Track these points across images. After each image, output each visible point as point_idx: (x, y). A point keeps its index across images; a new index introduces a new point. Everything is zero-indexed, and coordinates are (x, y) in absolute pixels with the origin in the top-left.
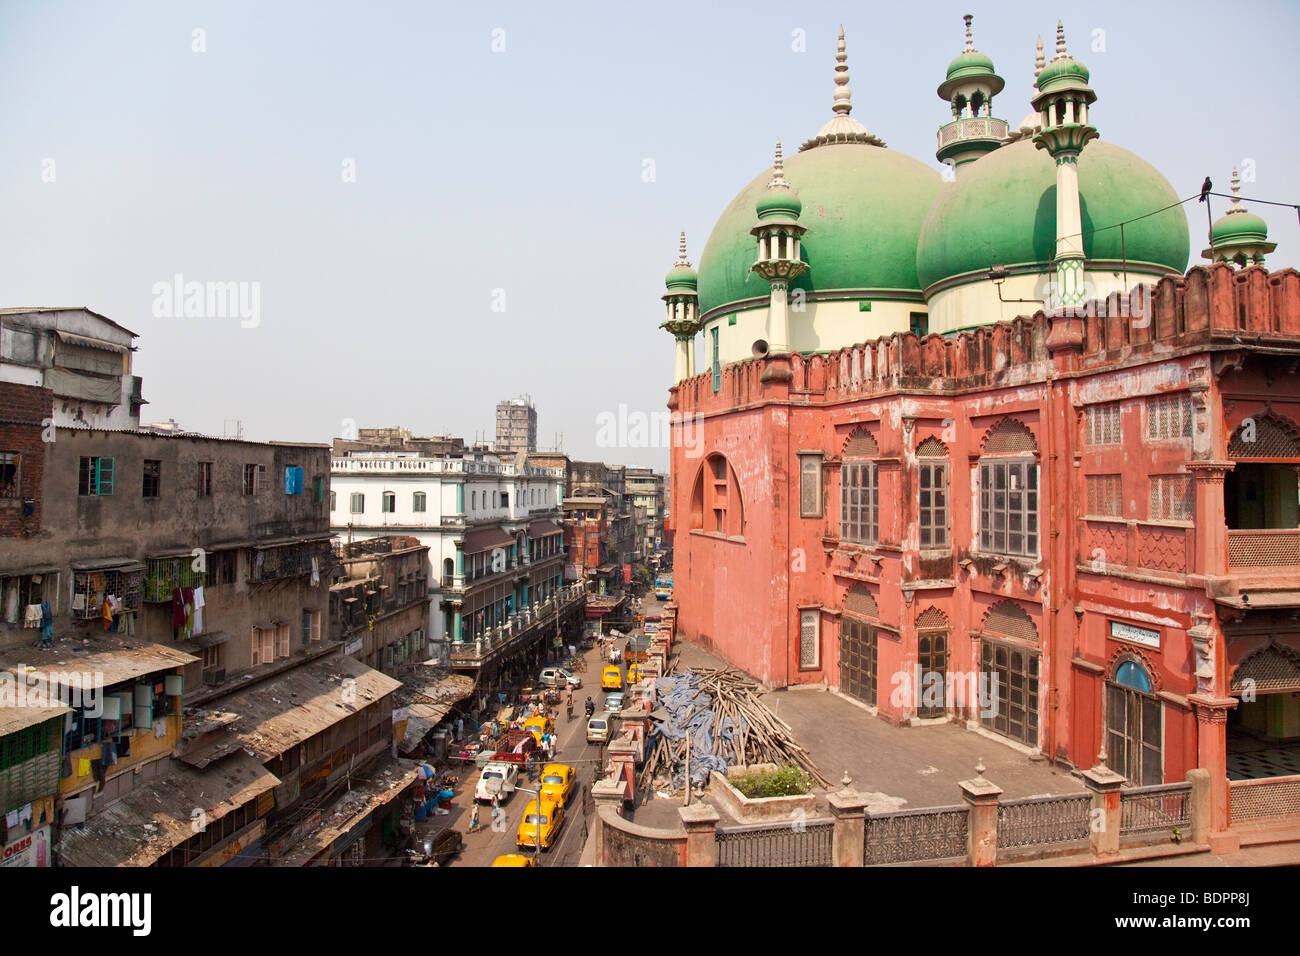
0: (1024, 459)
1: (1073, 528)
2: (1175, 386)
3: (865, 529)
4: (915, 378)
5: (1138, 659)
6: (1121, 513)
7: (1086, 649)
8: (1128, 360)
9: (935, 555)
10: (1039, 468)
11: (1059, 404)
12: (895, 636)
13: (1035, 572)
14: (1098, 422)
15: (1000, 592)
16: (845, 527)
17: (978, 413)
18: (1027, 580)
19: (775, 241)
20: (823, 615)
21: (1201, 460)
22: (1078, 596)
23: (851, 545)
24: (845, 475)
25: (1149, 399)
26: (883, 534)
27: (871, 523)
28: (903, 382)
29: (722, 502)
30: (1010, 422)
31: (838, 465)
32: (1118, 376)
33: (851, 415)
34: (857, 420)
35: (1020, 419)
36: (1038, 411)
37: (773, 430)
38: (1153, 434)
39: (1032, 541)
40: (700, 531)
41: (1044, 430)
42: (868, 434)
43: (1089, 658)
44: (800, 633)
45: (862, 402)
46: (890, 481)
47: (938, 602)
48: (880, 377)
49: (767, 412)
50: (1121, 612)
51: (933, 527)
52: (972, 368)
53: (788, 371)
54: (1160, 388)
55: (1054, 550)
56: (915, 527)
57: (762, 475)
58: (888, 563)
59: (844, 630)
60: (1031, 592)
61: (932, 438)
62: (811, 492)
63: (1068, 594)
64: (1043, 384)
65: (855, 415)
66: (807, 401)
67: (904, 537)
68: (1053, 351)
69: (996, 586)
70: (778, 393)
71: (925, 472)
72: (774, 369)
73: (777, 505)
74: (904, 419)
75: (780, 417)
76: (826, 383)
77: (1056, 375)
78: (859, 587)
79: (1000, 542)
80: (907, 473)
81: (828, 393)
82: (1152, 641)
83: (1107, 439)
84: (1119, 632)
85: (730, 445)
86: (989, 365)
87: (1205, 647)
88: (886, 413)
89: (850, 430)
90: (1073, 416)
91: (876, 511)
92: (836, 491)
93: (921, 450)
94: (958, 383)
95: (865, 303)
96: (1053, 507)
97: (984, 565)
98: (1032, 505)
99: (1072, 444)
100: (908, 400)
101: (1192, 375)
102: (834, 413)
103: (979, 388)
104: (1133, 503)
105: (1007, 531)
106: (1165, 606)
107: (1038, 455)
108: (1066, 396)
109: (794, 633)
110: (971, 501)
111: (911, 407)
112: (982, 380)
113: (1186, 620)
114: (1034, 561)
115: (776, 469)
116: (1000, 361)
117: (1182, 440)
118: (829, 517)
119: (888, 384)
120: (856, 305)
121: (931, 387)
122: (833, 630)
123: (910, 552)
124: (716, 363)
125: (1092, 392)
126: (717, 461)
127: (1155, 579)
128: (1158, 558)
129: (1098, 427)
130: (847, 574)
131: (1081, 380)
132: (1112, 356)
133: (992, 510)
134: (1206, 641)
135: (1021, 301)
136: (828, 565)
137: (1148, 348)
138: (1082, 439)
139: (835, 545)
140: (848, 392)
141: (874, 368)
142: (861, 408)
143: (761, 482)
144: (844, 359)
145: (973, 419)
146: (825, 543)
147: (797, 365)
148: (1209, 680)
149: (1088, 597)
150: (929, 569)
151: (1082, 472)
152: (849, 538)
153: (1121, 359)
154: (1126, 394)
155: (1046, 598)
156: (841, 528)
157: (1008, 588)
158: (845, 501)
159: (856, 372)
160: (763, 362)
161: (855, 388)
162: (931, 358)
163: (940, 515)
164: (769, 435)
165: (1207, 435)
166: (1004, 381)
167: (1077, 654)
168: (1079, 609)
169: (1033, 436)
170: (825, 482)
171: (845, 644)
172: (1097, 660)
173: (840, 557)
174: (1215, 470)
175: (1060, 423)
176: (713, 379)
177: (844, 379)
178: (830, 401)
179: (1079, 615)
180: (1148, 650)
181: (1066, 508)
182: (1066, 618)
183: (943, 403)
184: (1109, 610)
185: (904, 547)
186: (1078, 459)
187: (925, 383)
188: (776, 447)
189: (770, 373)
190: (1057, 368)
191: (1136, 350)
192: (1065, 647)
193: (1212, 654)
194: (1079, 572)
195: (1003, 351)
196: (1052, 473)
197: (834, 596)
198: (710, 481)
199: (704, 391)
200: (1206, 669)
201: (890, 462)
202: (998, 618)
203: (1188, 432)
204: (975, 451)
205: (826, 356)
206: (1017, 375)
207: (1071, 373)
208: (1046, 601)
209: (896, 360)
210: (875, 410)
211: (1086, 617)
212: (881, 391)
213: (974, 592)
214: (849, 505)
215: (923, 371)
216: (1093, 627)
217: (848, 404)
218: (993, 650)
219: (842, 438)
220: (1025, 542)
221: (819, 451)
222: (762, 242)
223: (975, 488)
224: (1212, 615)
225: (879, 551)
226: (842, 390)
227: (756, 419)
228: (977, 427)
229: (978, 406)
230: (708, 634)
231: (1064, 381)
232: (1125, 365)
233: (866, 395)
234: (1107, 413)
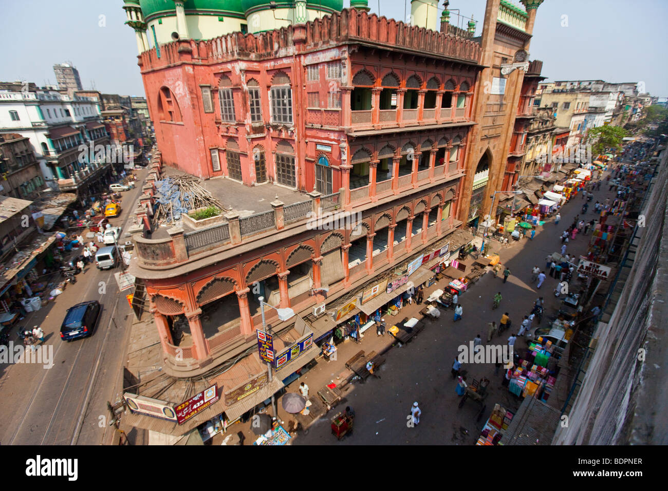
0: (286, 87)
1: (304, 112)
2: (337, 58)
3: (231, 116)
4: (244, 52)
5: (325, 156)
6: (319, 106)
7: (309, 154)
8: (321, 47)
9: (257, 125)
10: (291, 90)
11: (298, 64)
12: (246, 155)
13: (292, 129)
14: (311, 72)
15: (281, 137)
16: (223, 116)
17: (269, 69)
18: (289, 132)
20: (219, 150)
21: (344, 86)
22: (306, 136)
23: (226, 123)
24: (220, 95)
25: (328, 63)
26: (237, 118)
27: (233, 114)
28: (239, 54)
29: (171, 108)
30: (280, 72)
31: (217, 91)
32: (318, 53)
33: (220, 69)
34: (222, 71)
35: (285, 71)
36: (290, 67)
37: (186, 75)
38: (329, 76)
39: (291, 117)
40: (164, 121)
41: (293, 75)
42: (227, 77)
43: (310, 157)
44: (211, 158)
45: (223, 63)
46: (238, 97)
47: (260, 142)
48: (229, 52)
49: (183, 67)
50: (319, 141)
51: (256, 114)
52: (266, 49)
53: (190, 48)
54: (331, 58)
55: (297, 121)
56: (249, 114)
57: (186, 95)
58: (241, 129)
59: (228, 155)
60: (291, 136)
61: (253, 79)
62: (207, 102)
63: (303, 136)
64: (292, 56)
65: (221, 69)
66: (200, 62)
67: (245, 119)
68: (295, 42)
69: (279, 135)
70: (187, 59)
71: (251, 93)
72: (183, 47)
73: (194, 108)
74: (241, 70)
75: (189, 69)
76: (208, 54)
77: (296, 53)
78: (231, 139)
79: (280, 119)
80: (244, 93)
81: (209, 59)
82: (329, 149)
83: (314, 79)
84: (319, 147)
85: (170, 83)
86: (272, 48)
87: (344, 150)
88: (233, 68)
89: (220, 75)
90: (303, 70)
91: (234, 109)
92: (218, 102)
93: (249, 84)
94: (261, 56)
95: (220, 17)
96: (297, 105)
97: (275, 127)
98: (290, 104)
99: (303, 81)
100: (242, 62)
101: (342, 54)
102: (213, 68)
103: (269, 58)
104: (323, 102)
105: (282, 114)
106: (332, 138)
107: (291, 85)
108: (300, 61)
109: (209, 158)
110: (268, 104)
111: (243, 65)
112: (270, 54)
113: (338, 141)
114: (291, 125)
115: (191, 92)
116: (276, 46)
117: (339, 79)
118: (216, 112)
119: (233, 55)
120: (217, 18)
121: (250, 57)
122: (224, 156)
123: (248, 124)
124: (157, 43)
125: (308, 60)
126: (166, 90)
127: (329, 129)
128: (330, 121)
129: (311, 74)
130: (226, 134)
131: (305, 55)
132: (316, 45)
133: (276, 107)
134: (344, 148)
135: (282, 19)
136: (218, 131)
137: (328, 42)
138: (306, 78)
139: (220, 123)
140: (217, 58)
141: (227, 48)
142: (224, 66)
143: (186, 98)
144: (214, 43)
145: (267, 71)
146: (216, 123)
147: (194, 46)
148: (345, 160)
149: (309, 137)
150: (256, 130)
151: (306, 92)
152: (225, 120)
153: (319, 46)
154: (321, 61)
156: (221, 116)
157: (283, 135)
158: (222, 105)
159: (219, 49)
160: (178, 43)
161: (220, 57)
162: (250, 44)
163: (258, 110)
164: (186, 78)
165: (346, 77)
166: (278, 55)
167: (307, 156)
168: (307, 141)
169: (289, 78)
170: (213, 98)
171: (229, 160)
172: (313, 157)
173: (223, 128)
174: (348, 90)
175: (298, 72)
176: (156, 51)
177: (215, 53)
178: (211, 63)
179: (307, 143)
180: (328, 152)
181: (301, 105)
182: (303, 144)
183: (256, 64)
184: (316, 140)
185: (246, 122)
186: (305, 86)
187: (248, 55)
188: (189, 83)
189: (182, 48)
190: (297, 50)
191: (324, 43)
192: (303, 154)
193: (346, 152)
194: (306, 128)
195: (277, 42)
196: (296, 92)
197: (223, 143)
198: (165, 100)
199: (153, 58)
200: (344, 157)
201: (237, 89)
202: (280, 146)
203: (340, 76)
204: (269, 84)
205: (206, 42)
206: (282, 53)
207: (302, 52)
208: (296, 139)
209: (235, 44)
210: (229, 66)
211: (309, 143)
212: (230, 58)
213: (272, 137)
214: (223, 107)
215: (246, 50)
216: (311, 146)
217: (218, 64)
218: (280, 157)
219: (217, 79)
220: (288, 118)
221: (209, 85)
223: (270, 99)
224: (346, 139)
225: (237, 125)
226: (215, 57)
227: (179, 70)
228: (269, 74)
229: (269, 65)
230: (175, 162)
231: (299, 55)
232: (320, 49)
233: (225, 60)
234: (314, 68)
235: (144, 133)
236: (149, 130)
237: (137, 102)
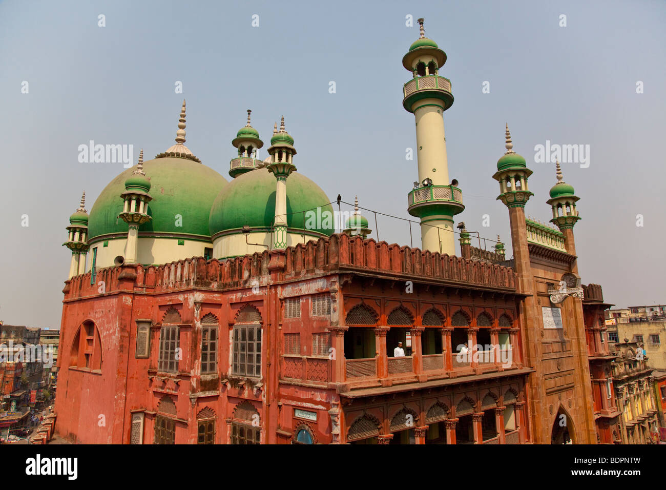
0: (255, 325)
1: (278, 360)
2: (324, 290)
3: (172, 364)
4: (203, 281)
5: (307, 427)
6: (301, 352)
7: (283, 425)
8: (304, 276)
9: (209, 377)
10: (262, 330)
11: (273, 298)
12: (185, 425)
13: (259, 385)
14: (290, 307)
15: (242, 397)
16: (161, 363)
17: (234, 301)
18: (255, 389)
19: (134, 203)
20: (146, 415)
21: (334, 326)
22: (279, 397)
23: (163, 373)
24: (163, 334)
25: (313, 295)
26: (181, 367)
27: (175, 361)
28: (196, 283)
29: (90, 350)
30: (250, 306)
31: (159, 328)
32: (300, 284)
33: (168, 300)
34: (171, 303)
35: (255, 304)
36: (263, 300)
37: (123, 308)
38: (314, 313)
39: (258, 368)
40: (75, 367)
41: (265, 310)
42: (176, 311)
43: (285, 429)
44: (131, 427)
45: (174, 293)
46: (187, 336)
47: (210, 404)
48: (184, 280)
49: (120, 297)
50: (299, 404)
51: (208, 362)
52: (232, 277)
53: (135, 274)
54: (318, 291)
55: (268, 373)
56: (198, 363)
57: (114, 333)
58: (183, 383)
59: (158, 424)
60: (257, 396)
61: (210, 314)
62: (143, 343)
63: (275, 396)
64: (265, 287)
65: (170, 301)
66: (144, 292)
67: (192, 368)
68: (271, 271)
69: (240, 393)
70: (128, 287)
71: (205, 331)
72: (126, 273)
73: (121, 351)
74: (195, 303)
75: (128, 300)
76: (156, 282)
77: (272, 283)
78: (168, 398)
79: (242, 370)
80: (195, 333)
81: (157, 288)
82: (313, 418)
83: (294, 316)
84: (299, 414)
85: (97, 315)
86: (241, 276)
87: (336, 419)
88: (186, 299)
89: (167, 308)
90: (279, 303)
91: (178, 353)
92: (158, 343)
93: (204, 320)
94: (225, 285)
95: (181, 241)
96: (268, 350)
97: (234, 382)
98: (259, 350)
99: (278, 318)
100: (198, 293)
101: (331, 285)
102: (158, 299)
103: (235, 288)
104: (305, 347)
105: (247, 363)
106: (319, 399)
107: (262, 323)
108: (276, 293)
109: (127, 427)
110: (229, 348)
111: (199, 297)
112: (237, 284)
113: (327, 405)
114: (258, 379)
115: (122, 329)
116: (246, 274)
117: (327, 316)
118: (152, 358)
119: (188, 284)
120: (176, 241)
121: (211, 286)
122: (151, 424)
123: (195, 376)
124: (94, 268)
125: (288, 292)
126: (89, 325)
127: (314, 385)
128: (315, 375)
129: (290, 309)
130: (160, 390)
131: (283, 286)
132: (297, 274)
133: (239, 352)
134: (336, 416)
135: (257, 244)
136: (150, 385)
137: (313, 271)
138: (283, 315)
139: (155, 373)
140: (167, 287)
141: (182, 275)
142: (173, 297)
143: (113, 337)
144: (166, 270)
145: (231, 304)
146: (149, 373)
147: (140, 271)
148: (337, 435)
149: (284, 397)
150: (205, 385)
151: (282, 332)
152: (163, 369)
153: (301, 276)
154: (303, 293)
155: (264, 399)
156: (159, 363)
157: (246, 395)
158: (162, 348)
159: (172, 277)
160: (121, 268)
161: (171, 285)
162: (212, 271)
163: (213, 355)
164: (120, 311)
165: (337, 314)
166: (247, 285)
167: (279, 427)
168: (280, 403)
169: (260, 314)
170: (151, 338)
171: (158, 431)
172: (288, 430)
173: (157, 381)
174: (340, 330)
175: (273, 307)
176: (92, 277)
177: (166, 280)
178: (158, 292)
179: (280, 406)
180: (311, 422)
181: (275, 350)
182: (274, 408)
183: (217, 295)
184: (294, 403)
185: (192, 373)
186: (281, 325)
187: (209, 284)
188: (123, 317)
189: (124, 275)
190: (272, 279)
191: (308, 272)
192: (273, 424)
193: (339, 423)
194: (280, 384)
195: (248, 270)
196: (268, 333)
197: (153, 404)
198: (84, 337)
199: (85, 284)
200: (337, 430)
201: (187, 326)
202: (241, 411)
203: (329, 312)
204: (232, 321)
205: (157, 268)
206: (255, 283)
207: (279, 282)
208: (264, 400)
209: (193, 271)
210: (181, 298)
211: (283, 407)
212: (184, 288)
213: (229, 397)
214: (164, 350)
215: (207, 278)
216: (286, 412)
217: (167, 294)
218: (238, 429)
219: (162, 313)
220: (255, 369)
221: (149, 320)
222: (126, 202)
223: (231, 341)
224: (339, 402)
225: (179, 377)
226: (164, 286)
227: (114, 301)
228: (233, 309)
229: (234, 297)
230: (75, 432)
231: (275, 286)
232: (303, 279)
233: (177, 289)
234: (294, 302)
235: (44, 382)
236: (53, 377)
237: (48, 338)
